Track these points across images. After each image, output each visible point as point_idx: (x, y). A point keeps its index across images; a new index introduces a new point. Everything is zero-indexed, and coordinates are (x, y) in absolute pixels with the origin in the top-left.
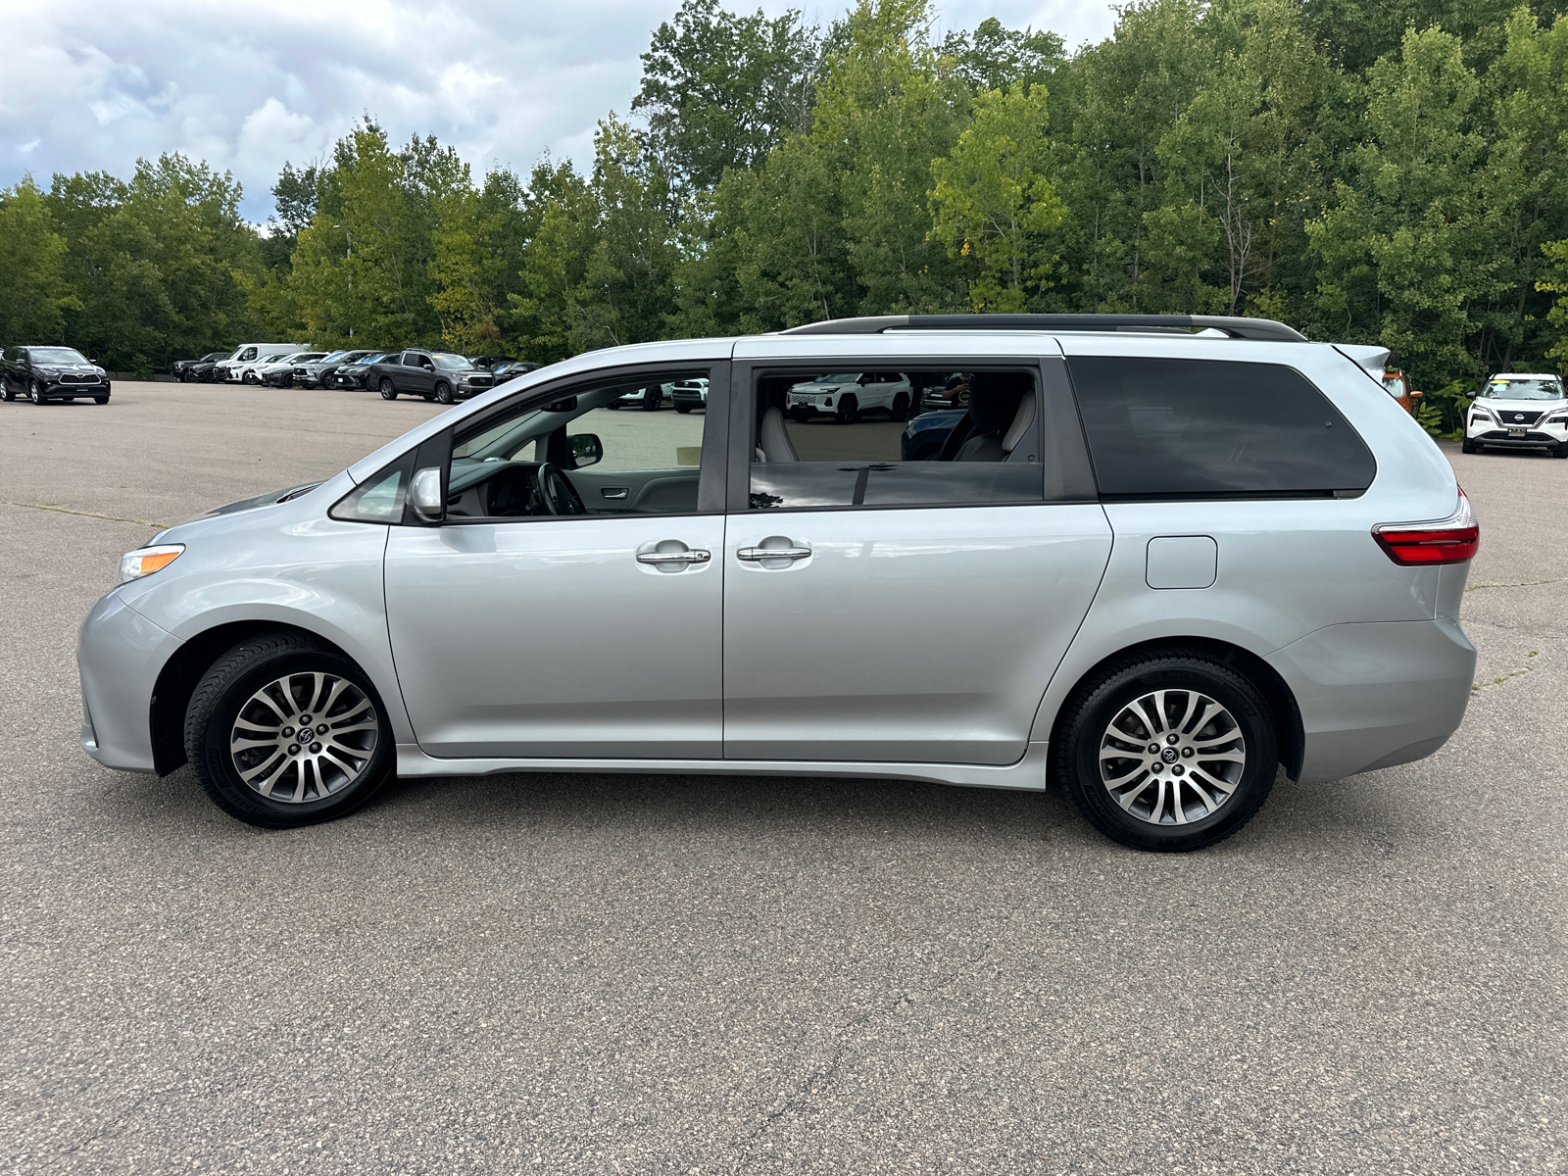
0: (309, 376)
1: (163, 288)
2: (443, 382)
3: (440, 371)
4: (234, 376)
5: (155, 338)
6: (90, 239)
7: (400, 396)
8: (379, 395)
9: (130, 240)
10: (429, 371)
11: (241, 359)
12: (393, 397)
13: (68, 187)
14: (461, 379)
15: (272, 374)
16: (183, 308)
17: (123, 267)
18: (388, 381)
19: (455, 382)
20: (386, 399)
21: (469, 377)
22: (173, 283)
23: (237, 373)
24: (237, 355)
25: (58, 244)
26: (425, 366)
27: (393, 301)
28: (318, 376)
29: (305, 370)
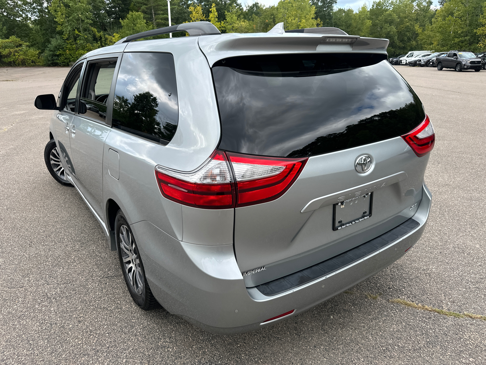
0: (422, 62)
1: (397, 34)
2: (459, 63)
3: (460, 59)
4: (403, 62)
5: (391, 51)
6: (379, 21)
7: (444, 69)
8: (436, 68)
9: (390, 19)
10: (455, 59)
11: (408, 57)
12: (441, 69)
13: (376, 5)
14: (467, 62)
15: (411, 62)
16: (402, 41)
17: (386, 29)
18: (440, 63)
19: (464, 63)
20: (439, 70)
21: (470, 61)
22: (401, 32)
23: (404, 62)
24: (407, 55)
25: (369, 23)
26: (454, 57)
27: (462, 33)
28: (425, 62)
29: (421, 60)
